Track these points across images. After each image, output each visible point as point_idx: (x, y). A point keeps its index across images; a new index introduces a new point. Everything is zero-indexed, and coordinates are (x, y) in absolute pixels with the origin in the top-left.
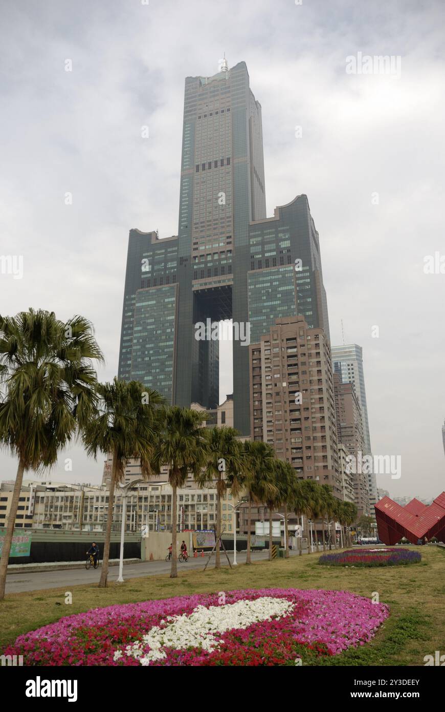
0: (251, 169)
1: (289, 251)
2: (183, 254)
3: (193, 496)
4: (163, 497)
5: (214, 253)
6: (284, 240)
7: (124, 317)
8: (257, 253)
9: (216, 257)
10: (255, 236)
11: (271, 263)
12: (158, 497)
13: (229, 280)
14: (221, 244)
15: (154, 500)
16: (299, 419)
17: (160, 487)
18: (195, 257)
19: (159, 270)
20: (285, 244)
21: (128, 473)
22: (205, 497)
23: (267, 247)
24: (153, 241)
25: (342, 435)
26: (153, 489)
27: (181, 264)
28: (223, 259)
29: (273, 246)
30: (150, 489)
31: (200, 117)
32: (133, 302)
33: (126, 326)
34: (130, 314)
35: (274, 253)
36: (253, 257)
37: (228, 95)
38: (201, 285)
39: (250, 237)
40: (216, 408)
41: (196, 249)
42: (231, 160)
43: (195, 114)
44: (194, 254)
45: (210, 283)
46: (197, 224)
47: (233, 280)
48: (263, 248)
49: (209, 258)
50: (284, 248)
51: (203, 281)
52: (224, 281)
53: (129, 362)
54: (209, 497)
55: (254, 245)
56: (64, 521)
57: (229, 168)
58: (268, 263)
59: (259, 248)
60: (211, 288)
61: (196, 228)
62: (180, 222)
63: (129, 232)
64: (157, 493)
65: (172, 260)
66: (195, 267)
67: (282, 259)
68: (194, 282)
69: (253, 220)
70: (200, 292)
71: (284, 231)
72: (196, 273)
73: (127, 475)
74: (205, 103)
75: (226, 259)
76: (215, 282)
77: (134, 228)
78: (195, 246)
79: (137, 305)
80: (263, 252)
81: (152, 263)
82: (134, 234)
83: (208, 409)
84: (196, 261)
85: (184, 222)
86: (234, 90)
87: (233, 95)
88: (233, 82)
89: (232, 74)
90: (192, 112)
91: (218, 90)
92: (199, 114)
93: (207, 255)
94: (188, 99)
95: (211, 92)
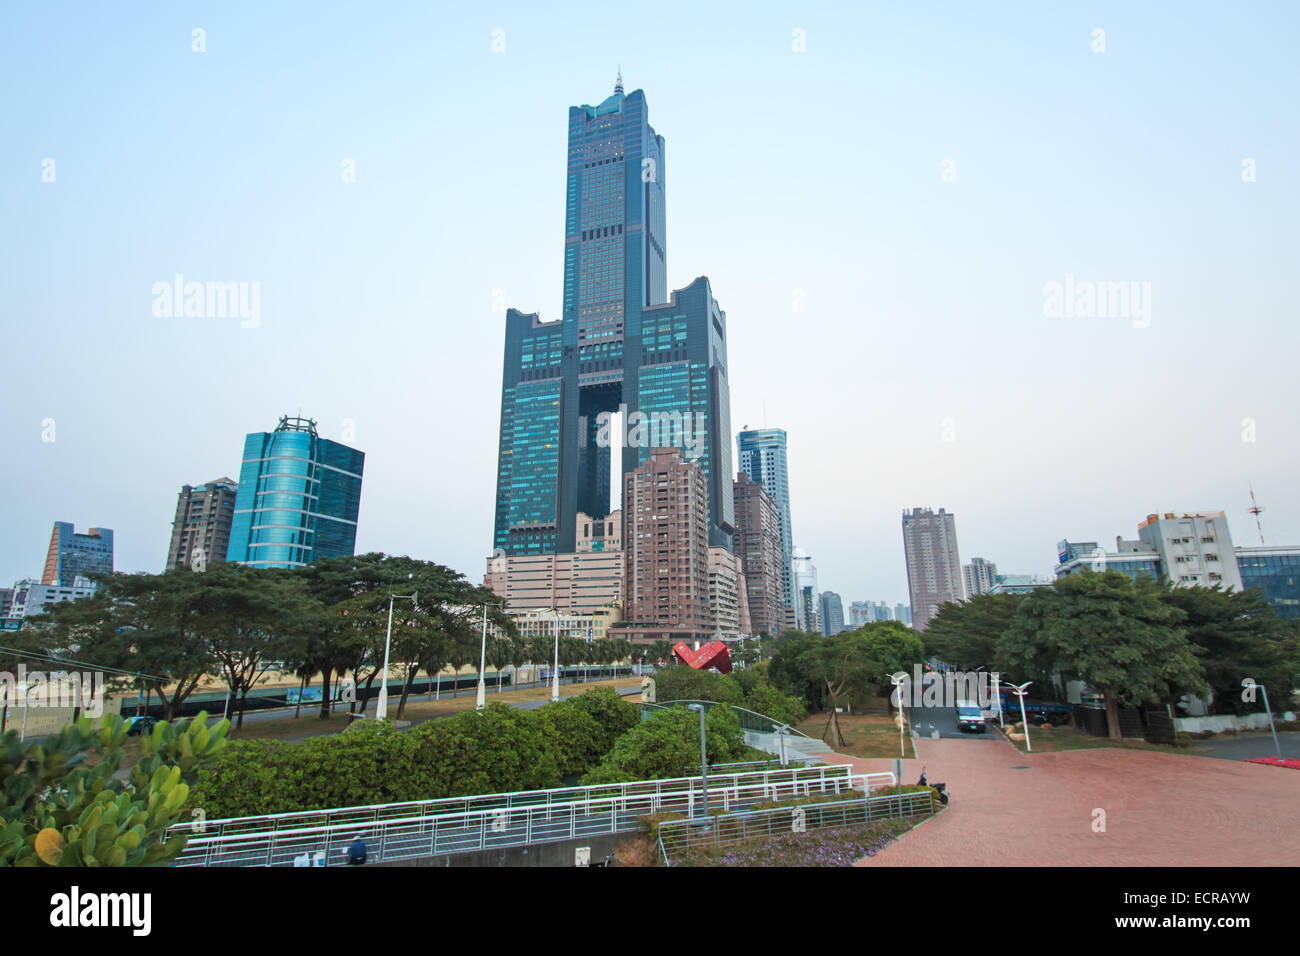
0: (647, 236)
1: (685, 344)
2: (568, 343)
3: (568, 622)
4: (541, 622)
5: (603, 344)
6: (681, 331)
7: (503, 414)
8: (651, 346)
9: (605, 348)
10: (648, 325)
11: (665, 357)
12: (536, 623)
13: (619, 376)
14: (611, 333)
15: (532, 625)
16: (667, 552)
18: (581, 348)
19: (541, 360)
20: (681, 336)
22: (579, 623)
23: (661, 339)
24: (535, 326)
26: (531, 615)
27: (566, 354)
28: (614, 351)
29: (668, 338)
30: (529, 615)
31: (587, 166)
32: (513, 397)
33: (506, 425)
34: (509, 410)
35: (668, 347)
36: (645, 350)
38: (588, 380)
39: (643, 326)
40: (603, 519)
41: (583, 338)
42: (623, 227)
43: (582, 160)
44: (581, 343)
45: (599, 379)
46: (584, 306)
47: (624, 375)
48: (657, 339)
49: (597, 349)
50: (680, 341)
51: (590, 375)
52: (613, 377)
53: (510, 466)
54: (582, 623)
55: (648, 336)
57: (620, 238)
58: (661, 357)
59: (652, 340)
60: (600, 385)
61: (583, 311)
62: (565, 303)
63: (506, 312)
64: (536, 619)
65: (556, 349)
66: (582, 359)
67: (677, 353)
68: (581, 377)
69: (648, 304)
70: (587, 387)
71: (680, 321)
72: (582, 366)
73: (508, 590)
74: (593, 147)
75: (616, 351)
76: (603, 378)
77: (512, 307)
78: (582, 334)
79: (517, 401)
80: (657, 345)
81: (534, 352)
82: (512, 315)
83: (595, 519)
84: (583, 352)
85: (569, 303)
86: (627, 131)
87: (626, 138)
88: (626, 119)
89: (625, 107)
90: (578, 158)
91: (608, 129)
92: (586, 161)
93: (595, 345)
94: (572, 138)
95: (600, 131)
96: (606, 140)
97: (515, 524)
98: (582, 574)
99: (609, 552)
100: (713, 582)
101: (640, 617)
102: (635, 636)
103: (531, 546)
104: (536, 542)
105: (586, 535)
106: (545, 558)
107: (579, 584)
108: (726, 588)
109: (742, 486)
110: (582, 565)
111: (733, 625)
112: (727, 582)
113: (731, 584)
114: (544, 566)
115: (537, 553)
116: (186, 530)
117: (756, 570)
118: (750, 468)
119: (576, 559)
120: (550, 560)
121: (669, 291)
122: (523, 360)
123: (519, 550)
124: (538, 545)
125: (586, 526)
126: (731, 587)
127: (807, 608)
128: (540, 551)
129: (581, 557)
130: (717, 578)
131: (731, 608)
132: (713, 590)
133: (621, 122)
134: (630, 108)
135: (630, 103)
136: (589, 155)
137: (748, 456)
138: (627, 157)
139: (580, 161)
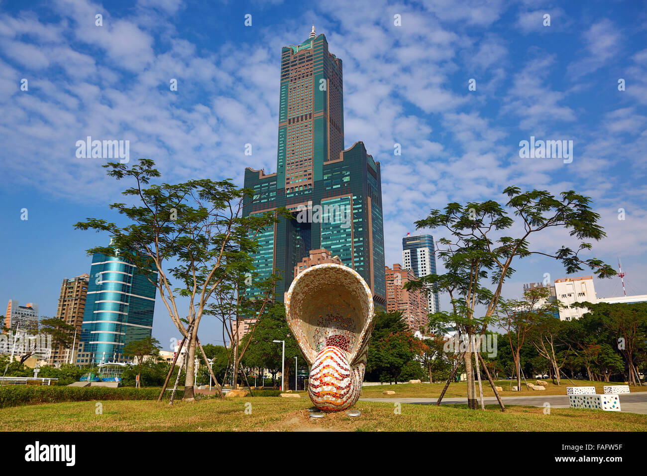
1: (349, 184)
2: (280, 187)
5: (300, 186)
6: (346, 176)
8: (328, 186)
9: (301, 189)
10: (327, 173)
11: (336, 193)
14: (305, 180)
18: (288, 189)
19: (264, 199)
20: (347, 179)
23: (334, 182)
24: (261, 177)
27: (278, 194)
28: (306, 190)
29: (339, 181)
31: (291, 81)
35: (339, 186)
36: (325, 189)
37: (311, 62)
38: (291, 209)
39: (324, 174)
41: (288, 183)
42: (312, 114)
44: (287, 186)
46: (289, 164)
49: (297, 190)
50: (346, 182)
51: (292, 206)
55: (327, 180)
57: (311, 121)
58: (334, 193)
59: (329, 182)
61: (288, 167)
63: (245, 170)
65: (273, 191)
66: (288, 196)
67: (344, 190)
68: (287, 207)
69: (327, 160)
71: (346, 170)
72: (288, 200)
74: (295, 69)
75: (308, 190)
77: (248, 167)
78: (288, 181)
80: (332, 185)
81: (260, 193)
82: (248, 172)
84: (288, 192)
85: (280, 162)
86: (315, 58)
87: (315, 62)
88: (314, 51)
89: (314, 45)
90: (287, 76)
91: (304, 58)
92: (291, 78)
93: (296, 187)
94: (284, 65)
95: (300, 60)
96: (303, 65)
116: (65, 303)
118: (409, 258)
122: (254, 199)
133: (312, 53)
134: (317, 45)
135: (317, 43)
136: (292, 74)
137: (408, 253)
138: (314, 73)
139: (288, 78)
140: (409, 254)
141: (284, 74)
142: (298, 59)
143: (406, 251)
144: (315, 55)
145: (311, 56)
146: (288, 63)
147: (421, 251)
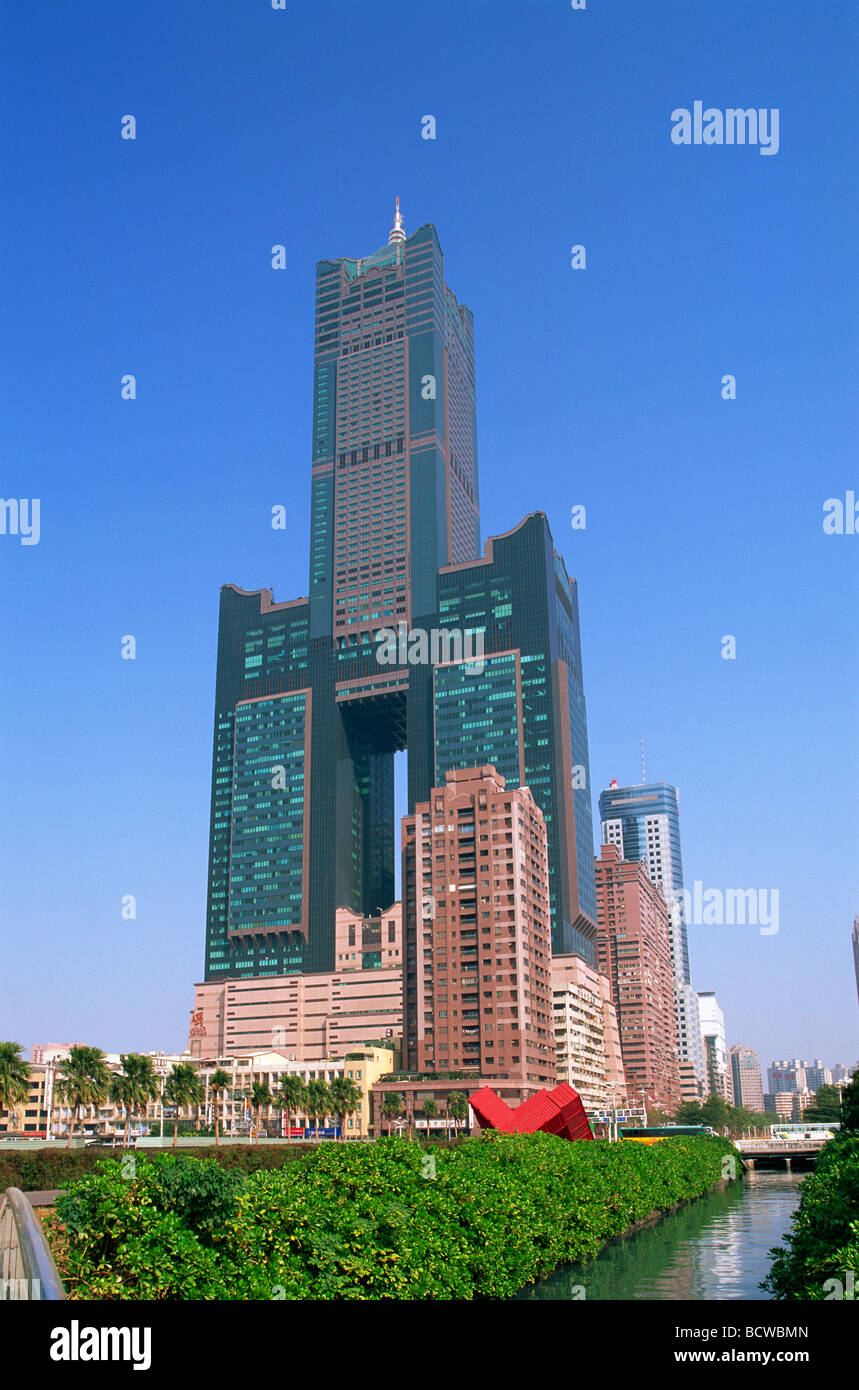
0: (445, 458)
1: (509, 625)
2: (318, 634)
5: (375, 631)
6: (502, 603)
7: (216, 753)
10: (448, 597)
12: (247, 1076)
13: (402, 682)
17: (250, 1061)
18: (340, 639)
19: (275, 663)
20: (502, 612)
21: (230, 1031)
23: (469, 618)
24: (265, 609)
25: (619, 956)
27: (315, 652)
29: (481, 615)
31: (346, 351)
34: (226, 747)
37: (399, 301)
38: (352, 691)
39: (439, 599)
40: (381, 915)
41: (342, 623)
42: (405, 443)
43: (338, 343)
44: (339, 632)
45: (368, 688)
46: (343, 573)
47: (409, 681)
49: (366, 640)
50: (502, 619)
51: (355, 683)
52: (393, 683)
55: (446, 614)
56: (102, 1118)
57: (401, 460)
59: (455, 620)
60: (370, 698)
61: (341, 582)
62: (313, 570)
63: (219, 591)
65: (299, 645)
66: (341, 657)
67: (496, 639)
68: (339, 686)
70: (349, 703)
71: (498, 587)
72: (342, 668)
73: (229, 1034)
74: (355, 321)
76: (377, 686)
77: (228, 585)
78: (342, 617)
80: (462, 627)
81: (263, 651)
82: (229, 595)
83: (366, 916)
84: (342, 646)
85: (319, 569)
86: (410, 291)
87: (409, 302)
88: (408, 272)
89: (407, 254)
90: (332, 341)
91: (379, 291)
92: (345, 343)
93: (362, 633)
94: (322, 310)
95: (366, 295)
96: (377, 308)
97: (237, 927)
98: (345, 1006)
99: (390, 968)
100: (561, 1006)
101: (429, 1063)
102: (419, 1096)
103: (262, 963)
104: (272, 957)
105: (352, 942)
106: (285, 982)
107: (342, 1022)
108: (583, 1017)
109: (608, 866)
110: (345, 991)
111: (596, 1080)
112: (585, 1007)
113: (592, 1011)
114: (284, 995)
115: (275, 974)
117: (633, 999)
118: (620, 838)
119: (336, 982)
120: (294, 985)
121: (484, 539)
122: (247, 666)
123: (246, 970)
124: (274, 962)
125: (352, 928)
126: (592, 1017)
127: (712, 1065)
128: (278, 970)
129: (344, 978)
130: (568, 1000)
131: (593, 1051)
132: (560, 1020)
133: (400, 277)
134: (414, 255)
135: (413, 248)
136: (347, 334)
137: (617, 827)
138: (409, 332)
139: (336, 344)
140: (620, 830)
141: (324, 333)
142: (361, 293)
143: (610, 822)
144: (409, 282)
145: (399, 285)
146: (336, 306)
147: (650, 823)
